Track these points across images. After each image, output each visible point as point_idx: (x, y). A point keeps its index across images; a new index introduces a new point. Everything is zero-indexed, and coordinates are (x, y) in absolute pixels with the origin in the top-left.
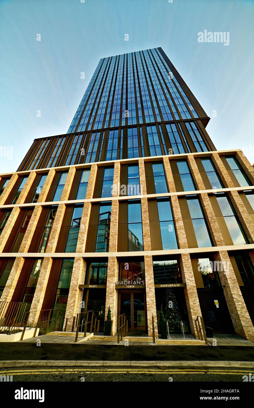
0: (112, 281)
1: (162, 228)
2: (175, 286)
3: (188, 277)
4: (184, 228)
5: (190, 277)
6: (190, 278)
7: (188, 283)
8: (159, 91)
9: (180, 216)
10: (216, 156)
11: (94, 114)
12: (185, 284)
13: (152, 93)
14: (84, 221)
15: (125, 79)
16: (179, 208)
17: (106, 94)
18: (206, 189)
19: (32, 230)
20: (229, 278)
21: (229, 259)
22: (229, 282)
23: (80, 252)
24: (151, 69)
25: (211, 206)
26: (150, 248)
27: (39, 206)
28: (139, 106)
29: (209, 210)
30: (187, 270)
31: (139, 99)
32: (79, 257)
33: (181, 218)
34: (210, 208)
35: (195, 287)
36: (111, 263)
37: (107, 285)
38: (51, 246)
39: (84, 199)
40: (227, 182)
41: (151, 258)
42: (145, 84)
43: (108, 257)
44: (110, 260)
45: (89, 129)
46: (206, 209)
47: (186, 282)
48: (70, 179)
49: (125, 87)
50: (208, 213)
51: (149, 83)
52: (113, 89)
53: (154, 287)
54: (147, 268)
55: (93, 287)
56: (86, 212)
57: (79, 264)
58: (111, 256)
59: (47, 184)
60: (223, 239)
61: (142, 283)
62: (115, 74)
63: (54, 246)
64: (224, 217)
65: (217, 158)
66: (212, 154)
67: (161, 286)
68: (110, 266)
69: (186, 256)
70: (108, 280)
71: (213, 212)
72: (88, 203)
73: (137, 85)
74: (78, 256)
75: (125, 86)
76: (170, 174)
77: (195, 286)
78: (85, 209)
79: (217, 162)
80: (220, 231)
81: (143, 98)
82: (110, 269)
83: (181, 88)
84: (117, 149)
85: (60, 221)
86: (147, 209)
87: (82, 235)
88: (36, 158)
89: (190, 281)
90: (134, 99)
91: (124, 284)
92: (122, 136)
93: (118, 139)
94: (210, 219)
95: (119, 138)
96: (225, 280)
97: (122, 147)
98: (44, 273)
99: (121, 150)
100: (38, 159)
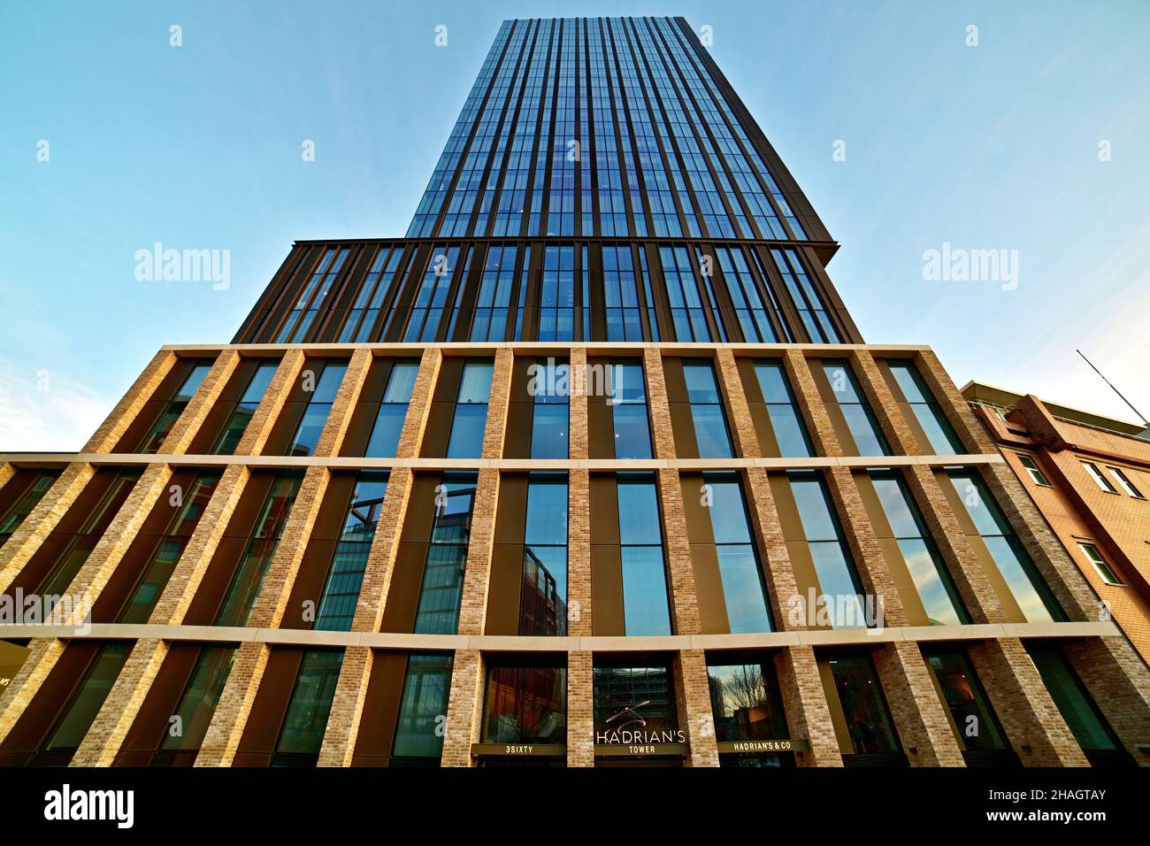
0: (583, 730)
1: (722, 565)
2: (777, 747)
3: (814, 721)
4: (790, 568)
5: (821, 721)
6: (819, 724)
7: (815, 738)
8: (688, 147)
9: (778, 530)
10: (866, 361)
11: (491, 187)
12: (807, 743)
13: (668, 149)
14: (481, 532)
15: (583, 92)
16: (774, 507)
17: (526, 128)
18: (845, 454)
19: (299, 548)
20: (931, 727)
21: (925, 667)
22: (933, 738)
23: (471, 632)
24: (660, 75)
25: (861, 507)
26: (698, 627)
27: (322, 468)
28: (632, 180)
29: (857, 517)
30: (810, 698)
31: (629, 160)
32: (469, 651)
33: (782, 537)
34: (860, 513)
35: (837, 751)
36: (576, 673)
37: (569, 744)
38: (370, 608)
39: (479, 457)
40: (900, 438)
41: (703, 658)
42: (645, 117)
43: (566, 652)
44: (574, 663)
45: (479, 232)
46: (850, 515)
47: (811, 735)
48: (427, 387)
49: (584, 115)
50: (855, 527)
51: (658, 116)
52: (547, 116)
53: (716, 752)
54: (691, 689)
55: (521, 748)
56: (486, 503)
57: (471, 675)
58: (577, 649)
59: (348, 397)
60: (903, 605)
61: (676, 738)
62: (552, 73)
63: (379, 610)
64: (898, 541)
65: (869, 366)
66: (853, 351)
67: (736, 747)
68: (576, 682)
69: (803, 655)
70: (569, 727)
71: (869, 523)
72: (491, 471)
73: (621, 117)
74: (466, 648)
75: (586, 114)
76: (739, 401)
77: (837, 747)
78: (484, 492)
79: (870, 378)
80: (892, 582)
81: (643, 160)
82: (577, 691)
83: (752, 144)
84: (572, 305)
85: (398, 526)
86: (680, 504)
87: (478, 576)
88: (301, 305)
89: (820, 734)
90: (616, 159)
91: (621, 740)
92: (585, 267)
93: (574, 274)
94: (861, 544)
95: (578, 274)
96: (915, 731)
97: (586, 303)
98: (348, 701)
99: (586, 312)
100: (307, 309)
